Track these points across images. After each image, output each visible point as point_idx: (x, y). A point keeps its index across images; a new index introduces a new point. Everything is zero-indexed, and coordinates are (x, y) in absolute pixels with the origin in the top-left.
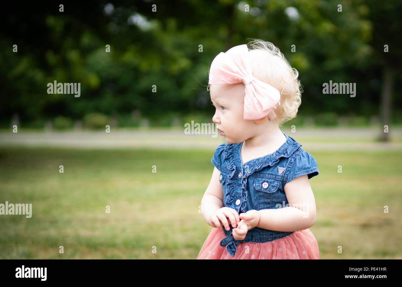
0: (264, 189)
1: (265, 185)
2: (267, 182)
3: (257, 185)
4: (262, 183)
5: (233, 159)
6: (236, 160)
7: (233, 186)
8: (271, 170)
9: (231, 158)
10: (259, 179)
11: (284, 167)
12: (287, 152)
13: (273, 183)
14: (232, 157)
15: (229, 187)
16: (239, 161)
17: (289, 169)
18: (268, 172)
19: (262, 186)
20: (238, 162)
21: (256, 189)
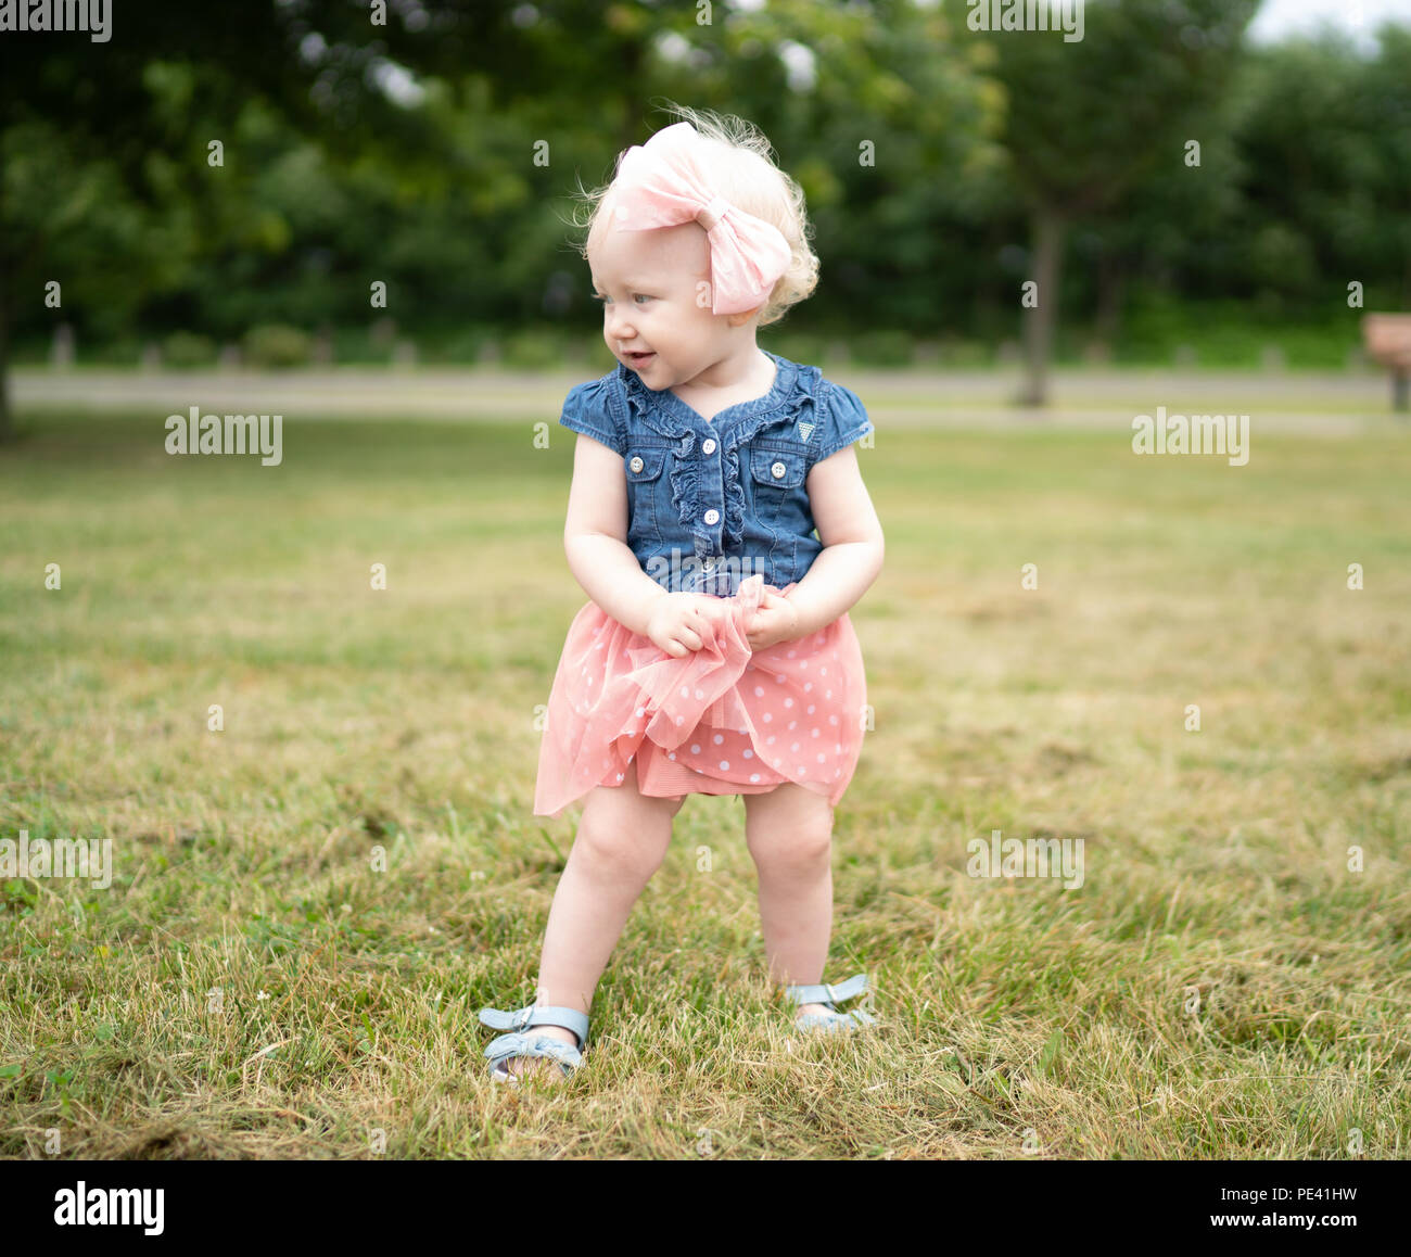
0: (776, 479)
1: (779, 470)
2: (782, 461)
3: (760, 469)
4: (771, 465)
5: (664, 414)
6: (675, 415)
7: (690, 477)
8: (785, 431)
9: (657, 412)
10: (763, 454)
11: (810, 422)
13: (795, 464)
14: (659, 409)
15: (679, 480)
16: (691, 414)
17: (822, 427)
18: (779, 437)
19: (771, 472)
20: (688, 416)
21: (759, 480)
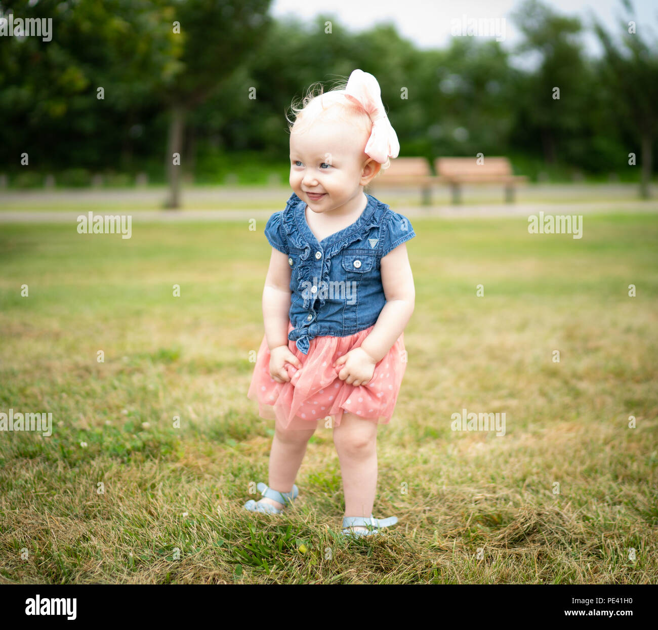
0: (356, 268)
1: (357, 264)
2: (359, 259)
3: (347, 264)
4: (353, 262)
5: (299, 234)
6: (304, 235)
7: (308, 269)
8: (361, 244)
9: (296, 233)
10: (348, 257)
11: (376, 238)
12: (374, 219)
13: (367, 260)
14: (297, 231)
15: (302, 270)
16: (311, 236)
17: (383, 239)
18: (358, 247)
19: (353, 265)
20: (309, 237)
21: (347, 270)
